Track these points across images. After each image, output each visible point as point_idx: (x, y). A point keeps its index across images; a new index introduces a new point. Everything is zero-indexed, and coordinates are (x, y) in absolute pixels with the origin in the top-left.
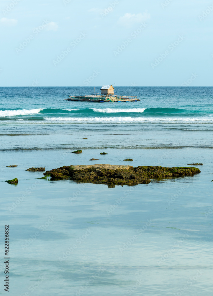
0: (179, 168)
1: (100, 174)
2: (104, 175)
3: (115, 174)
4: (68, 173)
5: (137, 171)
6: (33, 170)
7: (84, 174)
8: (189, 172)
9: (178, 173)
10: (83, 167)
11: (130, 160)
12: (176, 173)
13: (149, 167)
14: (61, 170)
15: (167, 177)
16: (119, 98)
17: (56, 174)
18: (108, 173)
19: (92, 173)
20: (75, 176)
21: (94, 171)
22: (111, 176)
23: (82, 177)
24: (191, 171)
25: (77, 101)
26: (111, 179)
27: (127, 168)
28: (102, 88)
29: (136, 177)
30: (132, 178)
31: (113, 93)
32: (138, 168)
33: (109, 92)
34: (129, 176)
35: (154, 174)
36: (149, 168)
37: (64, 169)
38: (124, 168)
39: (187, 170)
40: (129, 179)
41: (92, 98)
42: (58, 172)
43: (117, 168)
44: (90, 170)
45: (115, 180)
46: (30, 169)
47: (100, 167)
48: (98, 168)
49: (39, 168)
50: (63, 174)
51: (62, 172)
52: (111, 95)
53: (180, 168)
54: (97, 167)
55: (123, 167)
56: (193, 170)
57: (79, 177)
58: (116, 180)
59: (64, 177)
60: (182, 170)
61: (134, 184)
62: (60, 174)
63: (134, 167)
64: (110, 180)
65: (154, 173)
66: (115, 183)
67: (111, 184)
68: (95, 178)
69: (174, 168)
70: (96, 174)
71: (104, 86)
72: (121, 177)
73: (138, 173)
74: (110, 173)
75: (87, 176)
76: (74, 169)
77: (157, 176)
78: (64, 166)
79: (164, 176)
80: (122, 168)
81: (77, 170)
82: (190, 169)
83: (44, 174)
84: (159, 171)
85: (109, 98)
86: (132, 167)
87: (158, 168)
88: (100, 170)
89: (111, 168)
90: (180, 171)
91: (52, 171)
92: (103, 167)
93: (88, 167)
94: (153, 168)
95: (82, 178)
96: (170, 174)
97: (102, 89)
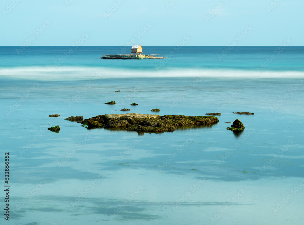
0: (200, 117)
1: (130, 121)
2: (134, 123)
3: (144, 122)
4: (103, 121)
5: (163, 119)
6: (72, 119)
7: (117, 122)
8: (208, 121)
9: (199, 121)
10: (116, 116)
11: (157, 110)
12: (197, 121)
13: (173, 116)
14: (97, 119)
15: (190, 125)
16: (147, 56)
17: (93, 122)
18: (138, 121)
19: (124, 121)
20: (109, 124)
21: (125, 120)
22: (141, 124)
23: (116, 124)
24: (211, 120)
25: (111, 58)
26: (141, 126)
27: (155, 117)
28: (132, 48)
29: (162, 124)
30: (159, 125)
31: (142, 52)
32: (164, 117)
33: (138, 51)
34: (156, 124)
35: (178, 122)
36: (173, 117)
37: (100, 118)
38: (152, 117)
39: (206, 119)
40: (156, 126)
41: (124, 56)
42: (95, 121)
43: (146, 116)
44: (122, 118)
46: (70, 117)
47: (131, 116)
48: (129, 117)
49: (78, 117)
50: (99, 122)
51: (97, 120)
52: (140, 53)
53: (201, 117)
54: (128, 115)
55: (151, 116)
56: (212, 119)
57: (113, 125)
58: (145, 127)
59: (100, 124)
60: (202, 119)
61: (161, 132)
62: (96, 122)
63: (160, 116)
64: (140, 127)
65: (178, 121)
66: (144, 129)
67: (140, 131)
68: (127, 126)
69: (195, 117)
70: (128, 122)
71: (133, 46)
72: (149, 125)
73: (164, 121)
74: (140, 121)
75: (120, 124)
76: (109, 118)
77: (181, 123)
78: (99, 115)
79: (187, 124)
80: (150, 117)
81: (111, 119)
82: (210, 118)
83: (82, 123)
84: (183, 119)
85: (139, 55)
86: (159, 116)
87: (181, 116)
88: (131, 119)
89: (141, 117)
90: (200, 119)
91: (89, 119)
92: (134, 116)
93: (120, 116)
94: (177, 117)
95: (115, 126)
96: (192, 122)
97: (132, 49)
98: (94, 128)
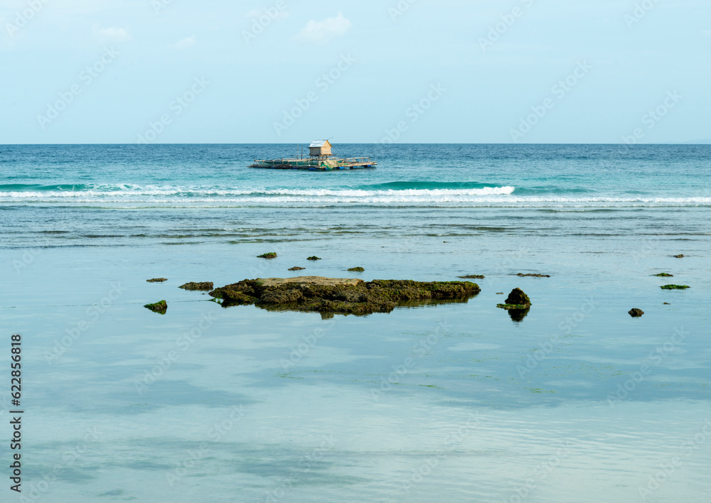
0: (443, 283)
1: (307, 293)
2: (314, 295)
3: (334, 293)
4: (253, 291)
5: (371, 288)
6: (191, 287)
7: (280, 294)
8: (460, 291)
9: (441, 292)
10: (278, 282)
11: (359, 269)
12: (438, 291)
13: (391, 281)
14: (240, 286)
15: (423, 299)
16: (341, 162)
17: (232, 293)
18: (320, 292)
19: (294, 291)
20: (264, 297)
21: (297, 288)
22: (326, 297)
23: (277, 298)
24: (464, 289)
25: (269, 168)
26: (327, 301)
27: (355, 284)
28: (311, 146)
29: (369, 298)
30: (362, 300)
31: (330, 153)
32: (372, 283)
33: (324, 151)
34: (356, 297)
35: (400, 293)
36: (392, 284)
37: (246, 285)
38: (349, 283)
39: (456, 286)
40: (358, 302)
41: (295, 163)
42: (236, 291)
43: (337, 282)
44: (290, 286)
45: (333, 304)
46: (187, 284)
47: (308, 281)
48: (303, 283)
49: (202, 283)
50: (244, 293)
51: (242, 289)
52: (326, 156)
53: (446, 283)
54: (302, 281)
55: (347, 281)
56: (467, 286)
57: (271, 299)
58: (335, 304)
59: (246, 298)
60: (449, 287)
61: (367, 312)
62: (240, 292)
63: (365, 281)
64: (325, 303)
65: (401, 291)
66: (334, 308)
67: (326, 312)
68: (300, 301)
69: (435, 283)
70: (301, 294)
71: (314, 142)
72: (343, 299)
73: (372, 291)
74: (325, 292)
75: (286, 296)
76: (263, 285)
77: (406, 296)
78: (245, 280)
79: (418, 296)
80: (345, 284)
81: (268, 286)
82: (463, 284)
83: (211, 294)
84: (410, 289)
85: (325, 162)
86: (362, 282)
87: (406, 282)
88: (308, 287)
89: (326, 284)
90: (444, 288)
91: (226, 288)
92: (313, 281)
93: (287, 281)
94: (399, 282)
95: (277, 300)
96: (428, 293)
97: (310, 148)
98: (234, 305)
